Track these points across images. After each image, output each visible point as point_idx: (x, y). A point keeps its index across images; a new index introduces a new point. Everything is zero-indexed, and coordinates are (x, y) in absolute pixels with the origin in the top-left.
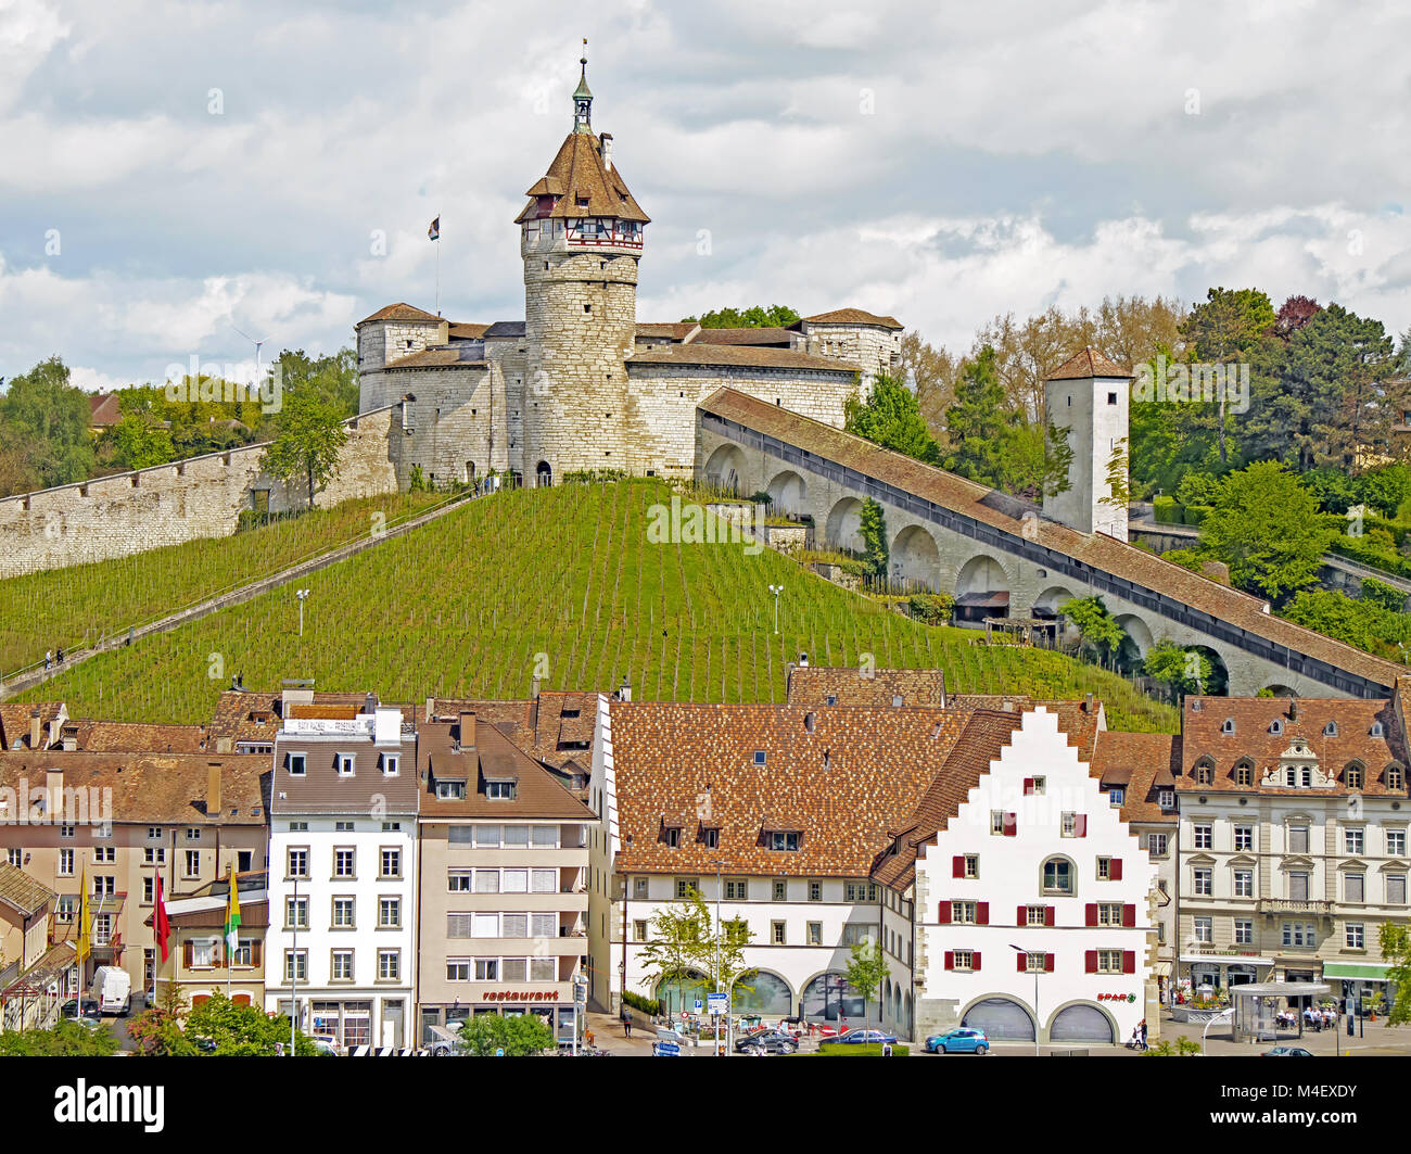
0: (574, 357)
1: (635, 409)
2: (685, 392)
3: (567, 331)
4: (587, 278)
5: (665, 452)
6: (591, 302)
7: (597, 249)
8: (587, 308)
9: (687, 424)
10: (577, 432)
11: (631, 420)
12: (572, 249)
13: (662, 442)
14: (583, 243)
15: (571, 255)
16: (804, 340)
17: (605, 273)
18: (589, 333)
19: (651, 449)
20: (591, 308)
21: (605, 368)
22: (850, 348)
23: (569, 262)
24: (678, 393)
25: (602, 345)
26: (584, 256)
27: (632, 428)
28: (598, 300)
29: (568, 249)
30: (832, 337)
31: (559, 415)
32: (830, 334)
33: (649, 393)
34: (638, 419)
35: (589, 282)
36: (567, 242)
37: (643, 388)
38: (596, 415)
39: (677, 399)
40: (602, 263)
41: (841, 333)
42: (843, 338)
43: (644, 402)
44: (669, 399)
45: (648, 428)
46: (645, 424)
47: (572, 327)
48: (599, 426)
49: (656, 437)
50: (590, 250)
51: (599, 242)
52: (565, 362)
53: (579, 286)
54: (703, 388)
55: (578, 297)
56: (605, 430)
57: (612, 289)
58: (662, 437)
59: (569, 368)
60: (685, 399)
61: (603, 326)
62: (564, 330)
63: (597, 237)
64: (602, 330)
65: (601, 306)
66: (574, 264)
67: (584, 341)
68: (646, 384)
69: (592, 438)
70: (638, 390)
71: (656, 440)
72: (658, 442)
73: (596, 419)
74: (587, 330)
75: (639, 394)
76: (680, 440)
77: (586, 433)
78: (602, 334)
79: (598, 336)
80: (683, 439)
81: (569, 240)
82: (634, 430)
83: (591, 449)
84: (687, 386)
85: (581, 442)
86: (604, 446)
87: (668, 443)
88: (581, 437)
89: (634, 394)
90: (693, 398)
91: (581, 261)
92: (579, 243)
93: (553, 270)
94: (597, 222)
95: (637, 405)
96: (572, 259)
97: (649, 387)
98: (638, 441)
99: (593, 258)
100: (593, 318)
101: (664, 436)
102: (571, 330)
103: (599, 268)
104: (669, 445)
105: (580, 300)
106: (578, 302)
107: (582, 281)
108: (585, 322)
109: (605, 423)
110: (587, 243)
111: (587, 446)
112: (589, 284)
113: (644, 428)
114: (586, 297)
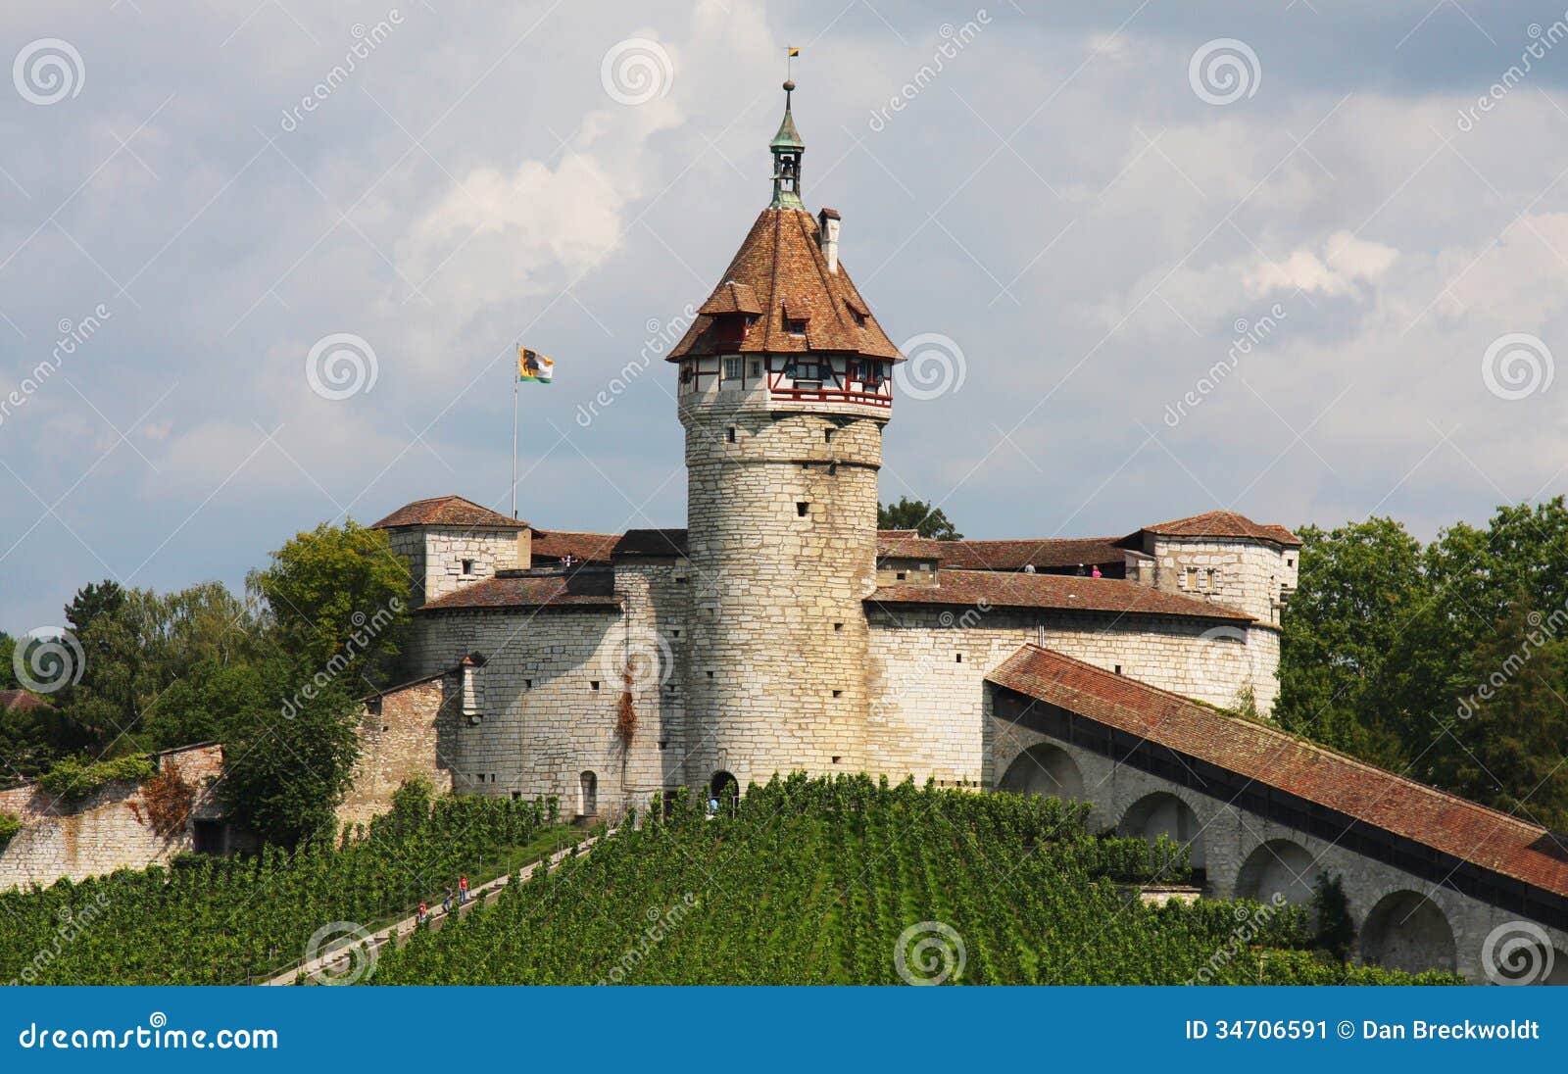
0: (779, 591)
1: (880, 682)
2: (965, 655)
3: (767, 546)
4: (803, 456)
5: (931, 756)
6: (808, 499)
7: (821, 407)
8: (802, 509)
9: (968, 709)
10: (786, 722)
11: (874, 701)
12: (779, 406)
13: (926, 740)
14: (796, 395)
15: (777, 416)
16: (1150, 564)
17: (834, 448)
18: (806, 551)
19: (906, 752)
20: (810, 508)
21: (832, 612)
23: (772, 428)
24: (953, 654)
25: (827, 571)
26: (796, 419)
27: (875, 714)
28: (821, 498)
29: (771, 406)
31: (752, 692)
33: (903, 654)
34: (884, 700)
35: (805, 464)
36: (769, 395)
37: (894, 646)
38: (817, 692)
39: (949, 665)
40: (828, 432)
42: (1215, 561)
43: (894, 671)
44: (938, 666)
45: (901, 716)
46: (896, 708)
47: (777, 539)
48: (822, 712)
49: (918, 731)
50: (809, 409)
51: (823, 396)
52: (764, 601)
53: (790, 471)
54: (995, 647)
55: (788, 489)
56: (831, 718)
57: (844, 475)
58: (925, 731)
59: (771, 611)
60: (964, 665)
61: (829, 540)
62: (763, 545)
63: (820, 386)
64: (828, 545)
65: (826, 505)
66: (780, 432)
67: (796, 566)
68: (899, 640)
69: (810, 733)
70: (884, 650)
71: (917, 736)
72: (919, 740)
73: (817, 699)
74: (802, 546)
75: (887, 656)
76: (958, 736)
77: (800, 724)
78: (827, 554)
79: (821, 556)
80: (963, 736)
81: (773, 392)
82: (878, 719)
83: (808, 752)
84: (968, 644)
85: (791, 740)
86: (830, 746)
87: (937, 741)
88: (792, 731)
89: (878, 656)
90: (978, 664)
91: (792, 427)
92: (790, 396)
93: (743, 443)
94: (821, 361)
95: (884, 675)
96: (778, 423)
97: (905, 645)
98: (886, 739)
99: (812, 423)
100: (811, 525)
101: (929, 729)
102: (774, 546)
103: (823, 440)
104: (938, 745)
105: (791, 495)
106: (787, 498)
107: (794, 462)
108: (798, 532)
109: (831, 707)
110: (803, 396)
111: (801, 746)
112: (805, 467)
113: (896, 716)
114: (800, 490)
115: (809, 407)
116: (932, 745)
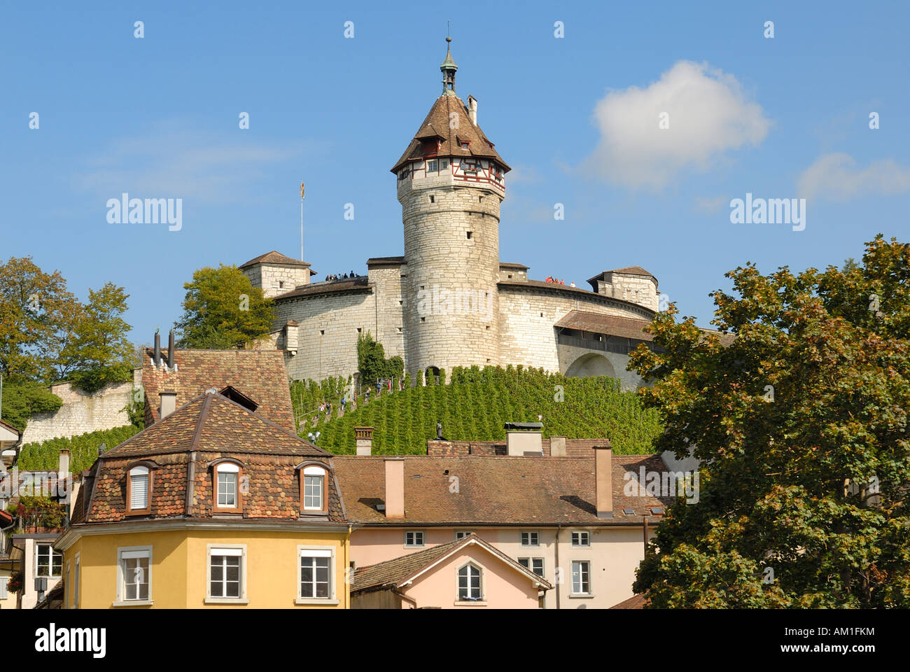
0: (459, 276)
1: (505, 325)
2: (544, 313)
3: (453, 253)
4: (470, 209)
5: (531, 362)
6: (472, 230)
7: (477, 185)
8: (469, 235)
9: (547, 340)
10: (464, 340)
11: (503, 335)
12: (457, 183)
13: (529, 354)
14: (466, 178)
15: (456, 188)
16: (611, 286)
17: (483, 206)
18: (472, 256)
19: (519, 360)
20: (473, 235)
21: (484, 286)
22: (644, 296)
23: (453, 194)
24: (539, 313)
25: (482, 267)
26: (466, 190)
27: (504, 341)
28: (478, 230)
29: (454, 183)
30: (631, 286)
31: (447, 326)
32: (628, 283)
33: (516, 312)
34: (507, 334)
35: (470, 213)
36: (453, 178)
37: (511, 308)
38: (479, 326)
39: (536, 318)
40: (480, 197)
41: (636, 283)
42: (639, 287)
43: (512, 320)
44: (532, 318)
45: (516, 342)
46: (514, 338)
47: (457, 250)
48: (482, 336)
51: (478, 179)
52: (452, 280)
53: (463, 216)
54: (558, 310)
55: (462, 225)
56: (486, 340)
57: (488, 220)
58: (527, 350)
59: (455, 285)
60: (544, 318)
61: (482, 251)
62: (450, 253)
63: (476, 174)
64: (482, 254)
65: (480, 234)
66: (458, 196)
67: (467, 262)
68: (513, 305)
69: (476, 346)
70: (506, 309)
71: (523, 352)
72: (525, 354)
73: (479, 330)
74: (470, 254)
75: (508, 313)
76: (543, 353)
77: (471, 342)
78: (481, 257)
79: (479, 259)
80: (545, 353)
81: (455, 176)
82: (505, 343)
83: (476, 356)
84: (546, 308)
85: (467, 349)
86: (486, 353)
87: (533, 355)
88: (467, 345)
89: (505, 312)
90: (550, 318)
91: (464, 194)
92: (463, 179)
93: (439, 202)
94: (477, 162)
95: (507, 322)
96: (457, 191)
97: (516, 307)
98: (509, 353)
99: (473, 192)
100: (474, 243)
101: (530, 349)
102: (456, 253)
103: (478, 201)
104: (534, 357)
105: (464, 228)
106: (462, 229)
107: (465, 211)
108: (468, 246)
109: (485, 334)
110: (468, 179)
111: (473, 352)
112: (470, 215)
113: (514, 342)
114: (468, 225)
115: (472, 184)
116: (531, 357)
